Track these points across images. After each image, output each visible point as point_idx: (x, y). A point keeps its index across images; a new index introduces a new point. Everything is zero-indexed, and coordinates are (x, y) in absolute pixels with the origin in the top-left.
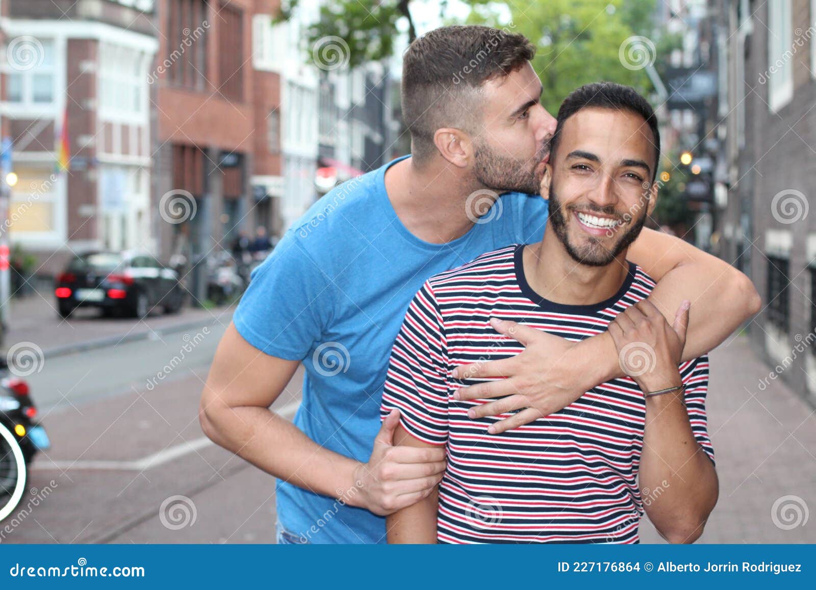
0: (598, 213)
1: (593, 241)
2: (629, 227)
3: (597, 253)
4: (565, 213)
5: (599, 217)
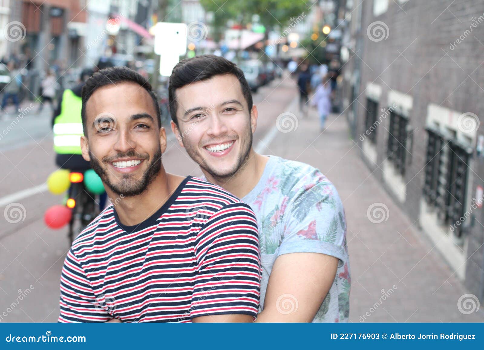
0: (125, 158)
1: (126, 177)
2: (150, 162)
3: (132, 184)
4: (103, 165)
5: (126, 161)
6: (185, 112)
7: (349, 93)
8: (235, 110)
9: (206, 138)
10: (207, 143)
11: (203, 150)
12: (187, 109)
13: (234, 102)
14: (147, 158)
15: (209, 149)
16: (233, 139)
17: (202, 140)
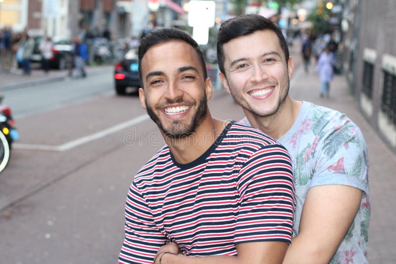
0: (173, 104)
1: (176, 122)
2: (197, 107)
3: (181, 128)
4: (156, 112)
5: (175, 106)
6: (231, 63)
7: (348, 57)
8: (274, 60)
9: (249, 85)
10: (251, 89)
11: (247, 95)
12: (233, 61)
13: (273, 53)
14: (195, 103)
15: (253, 94)
16: (272, 85)
17: (246, 87)
